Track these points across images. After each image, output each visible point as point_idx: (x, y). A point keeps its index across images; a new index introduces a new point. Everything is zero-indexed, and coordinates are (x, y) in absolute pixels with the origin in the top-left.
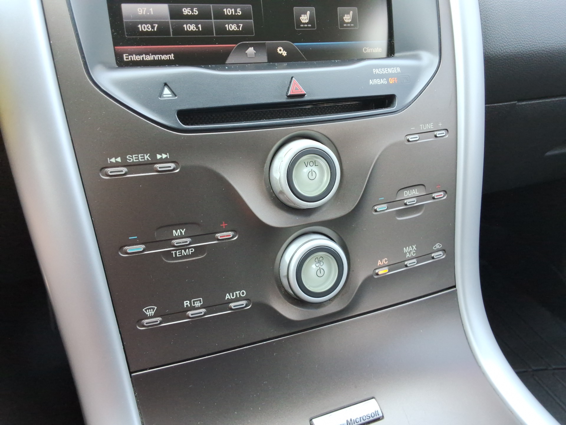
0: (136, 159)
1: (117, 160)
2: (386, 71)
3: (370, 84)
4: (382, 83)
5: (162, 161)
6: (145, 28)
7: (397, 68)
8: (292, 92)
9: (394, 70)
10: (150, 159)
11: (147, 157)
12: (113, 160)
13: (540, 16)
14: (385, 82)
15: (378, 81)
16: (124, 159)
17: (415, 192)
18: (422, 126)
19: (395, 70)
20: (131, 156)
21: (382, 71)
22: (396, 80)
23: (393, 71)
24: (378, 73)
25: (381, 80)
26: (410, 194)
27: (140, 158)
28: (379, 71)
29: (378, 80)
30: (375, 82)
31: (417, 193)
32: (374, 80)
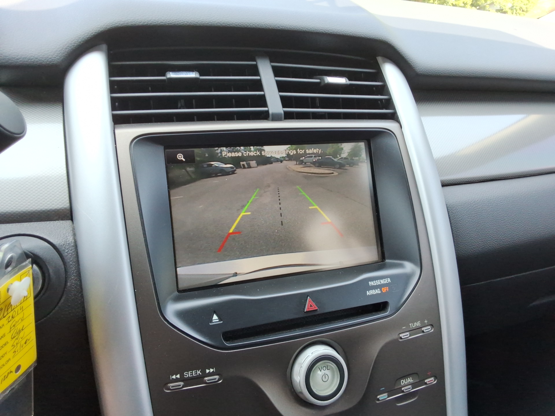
0: (190, 375)
1: (177, 376)
2: (379, 282)
3: (367, 295)
4: (377, 293)
5: (210, 374)
7: (388, 279)
8: (308, 309)
9: (385, 281)
10: (201, 374)
11: (199, 372)
12: (174, 377)
13: (502, 221)
14: (379, 292)
15: (374, 291)
16: (182, 375)
17: (410, 381)
18: (412, 325)
20: (187, 373)
21: (376, 283)
22: (387, 289)
24: (373, 285)
25: (376, 290)
26: (406, 382)
27: (194, 373)
28: (374, 283)
29: (373, 290)
30: (371, 293)
31: (412, 380)
32: (371, 291)
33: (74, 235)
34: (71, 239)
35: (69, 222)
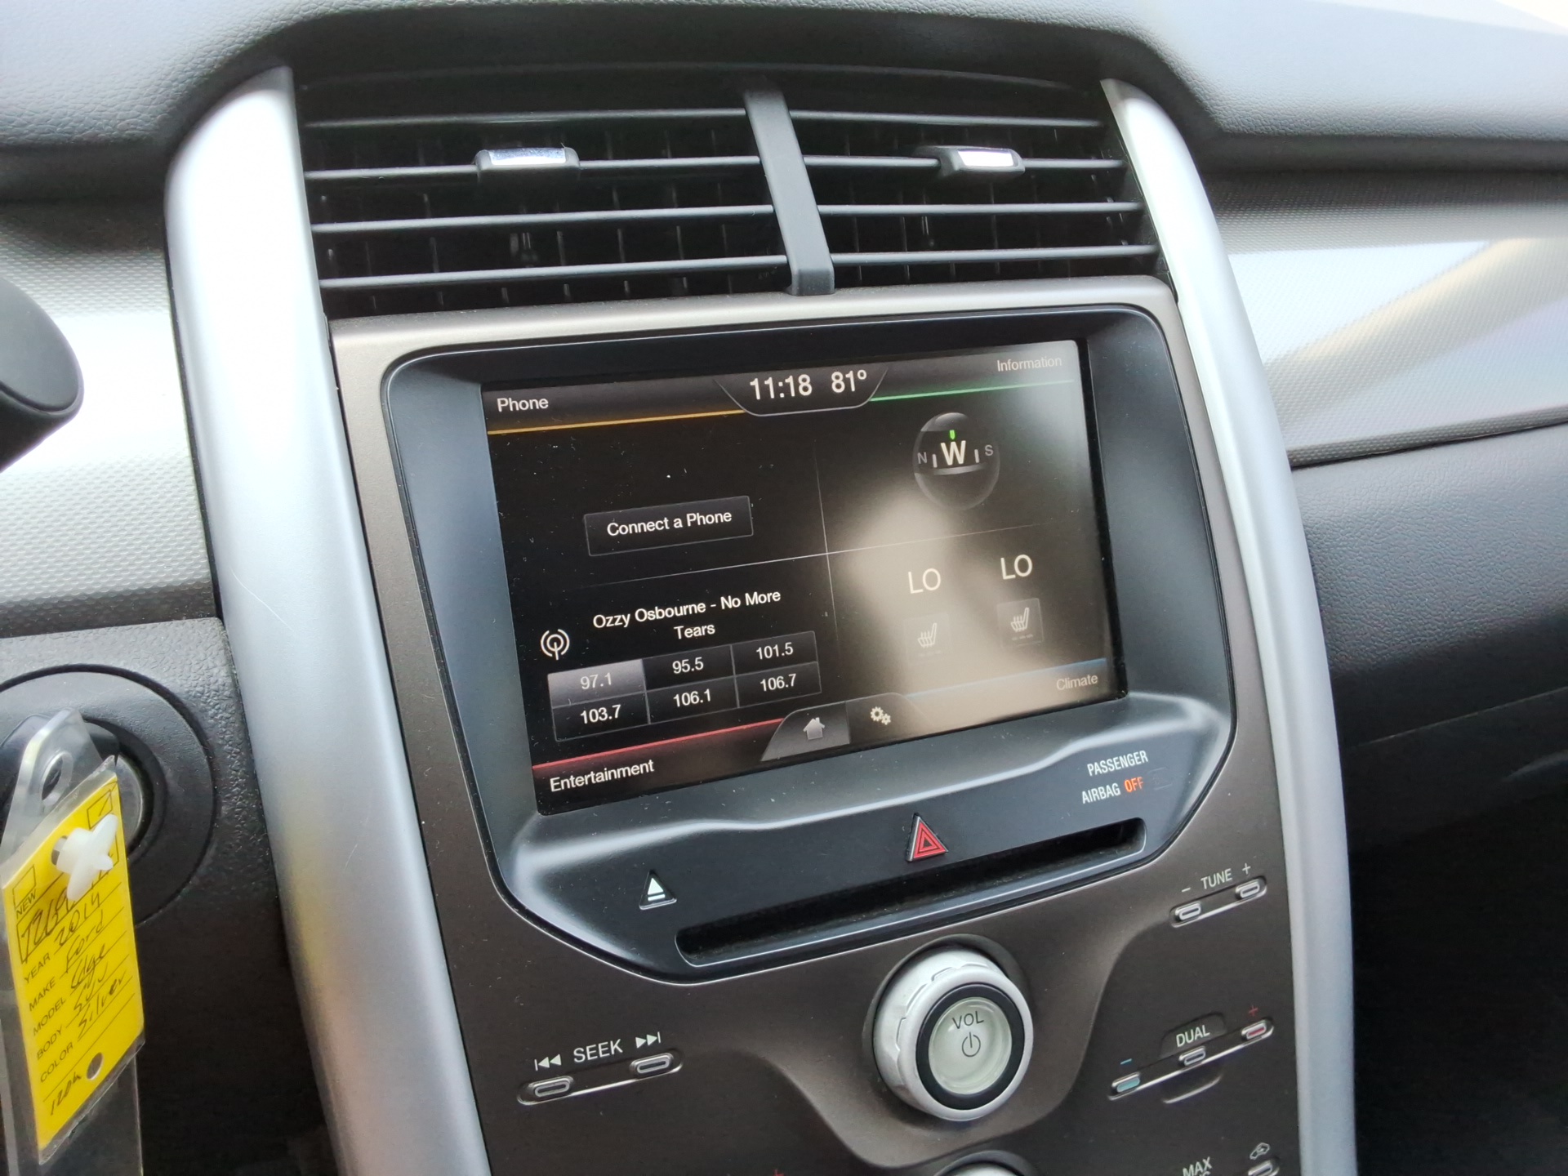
0: (592, 1055)
1: (553, 1061)
2: (1116, 763)
3: (1084, 802)
4: (1110, 795)
5: (647, 1051)
6: (595, 716)
7: (1141, 752)
8: (919, 853)
9: (1132, 760)
10: (621, 1051)
11: (615, 1047)
12: (545, 1063)
13: (1458, 566)
14: (1117, 792)
15: (1102, 790)
16: (568, 1058)
17: (1200, 1034)
18: (1207, 881)
19: (1136, 758)
20: (582, 1050)
21: (1108, 767)
22: (1140, 783)
23: (1132, 762)
24: (1098, 772)
25: (1108, 787)
26: (1190, 1038)
27: (601, 1050)
28: (1101, 768)
29: (1099, 788)
30: (1094, 795)
31: (1206, 1032)
32: (1092, 790)
33: (231, 661)
34: (221, 675)
35: (213, 622)
